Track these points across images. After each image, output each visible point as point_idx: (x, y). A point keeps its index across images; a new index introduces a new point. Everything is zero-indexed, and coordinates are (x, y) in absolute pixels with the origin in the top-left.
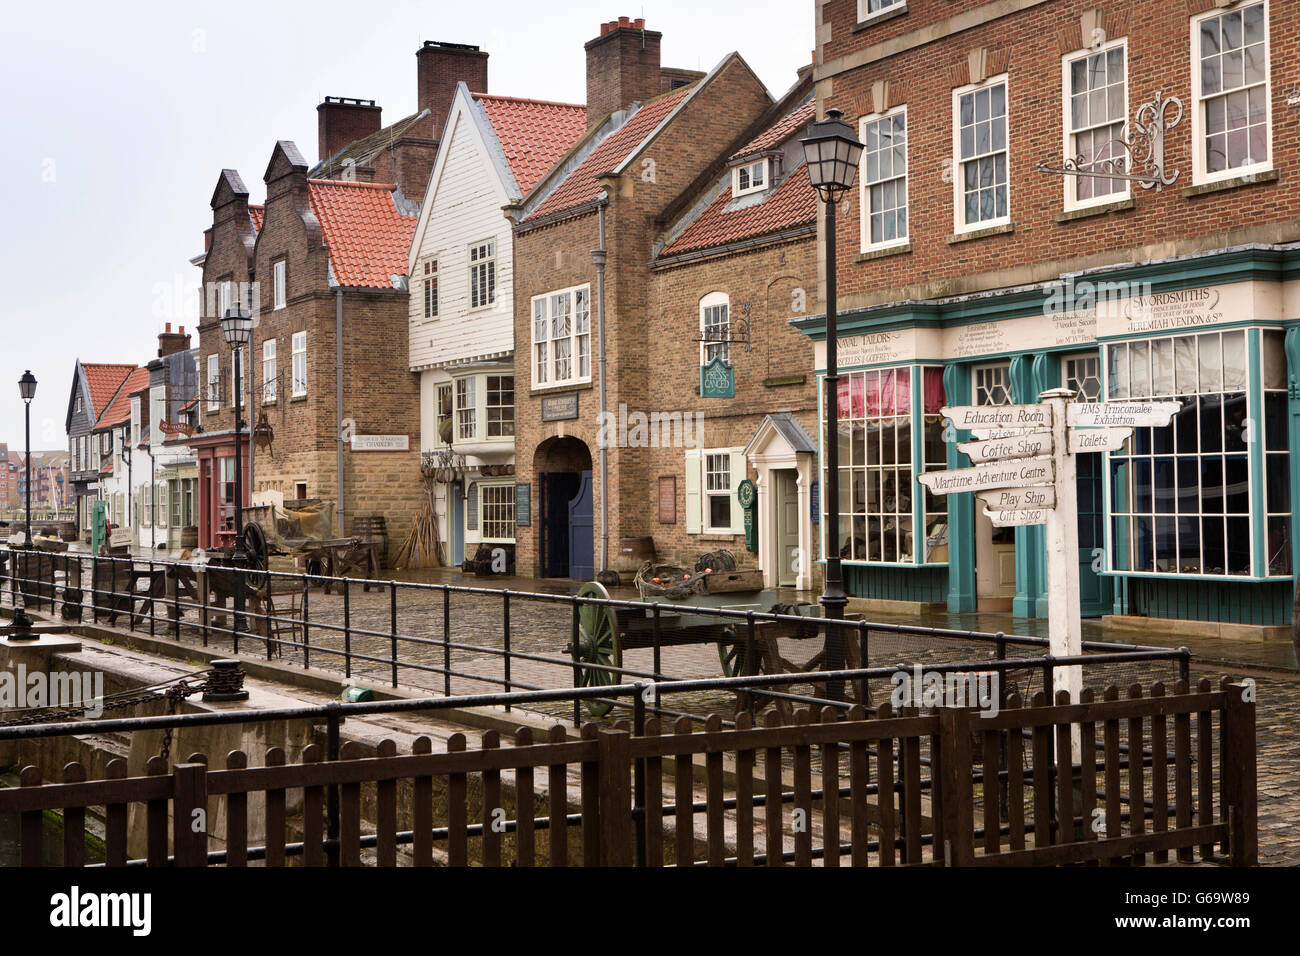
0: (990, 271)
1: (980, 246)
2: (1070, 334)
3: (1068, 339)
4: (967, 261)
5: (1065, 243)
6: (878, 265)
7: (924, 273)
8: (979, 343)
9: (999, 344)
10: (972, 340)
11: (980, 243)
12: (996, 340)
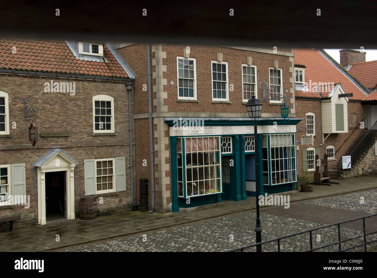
0: (223, 112)
1: (221, 105)
2: (250, 131)
3: (250, 132)
4: (217, 108)
5: (244, 109)
6: (186, 104)
7: (203, 109)
8: (226, 131)
9: (232, 132)
10: (224, 130)
11: (221, 104)
12: (231, 131)
